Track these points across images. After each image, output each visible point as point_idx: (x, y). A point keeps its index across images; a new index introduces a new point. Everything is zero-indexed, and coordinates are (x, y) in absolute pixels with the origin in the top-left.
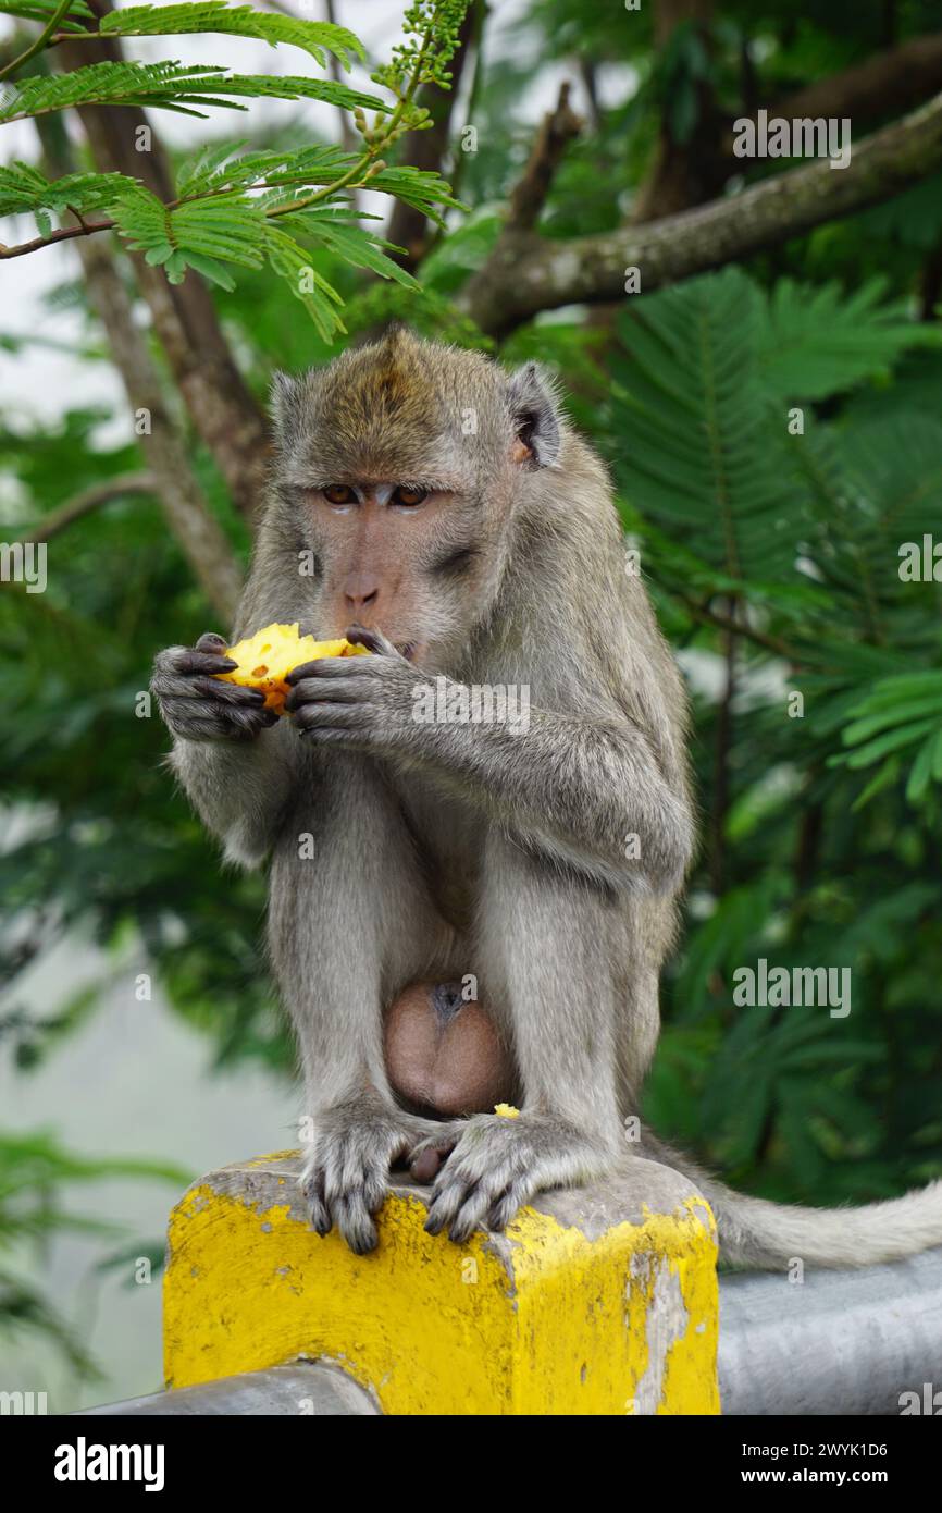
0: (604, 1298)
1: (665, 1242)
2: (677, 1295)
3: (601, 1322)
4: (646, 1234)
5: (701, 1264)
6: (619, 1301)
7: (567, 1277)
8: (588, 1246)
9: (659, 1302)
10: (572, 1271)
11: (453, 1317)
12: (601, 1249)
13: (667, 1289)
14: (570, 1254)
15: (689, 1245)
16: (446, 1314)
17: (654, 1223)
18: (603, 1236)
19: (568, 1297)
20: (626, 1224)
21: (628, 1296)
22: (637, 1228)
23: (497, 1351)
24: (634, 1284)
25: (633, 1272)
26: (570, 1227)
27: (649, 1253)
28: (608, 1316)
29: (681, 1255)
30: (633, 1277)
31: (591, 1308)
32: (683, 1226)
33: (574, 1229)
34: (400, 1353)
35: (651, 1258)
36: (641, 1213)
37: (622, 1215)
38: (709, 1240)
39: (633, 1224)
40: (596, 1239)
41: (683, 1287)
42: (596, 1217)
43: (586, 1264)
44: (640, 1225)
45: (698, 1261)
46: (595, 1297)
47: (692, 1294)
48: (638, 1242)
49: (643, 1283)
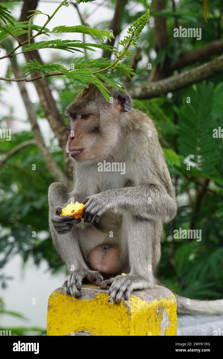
0: (151, 317)
1: (165, 304)
2: (167, 317)
3: (150, 323)
4: (161, 302)
5: (173, 310)
6: (154, 318)
7: (143, 312)
8: (147, 305)
9: (163, 319)
10: (144, 310)
11: (116, 321)
12: (150, 306)
13: (165, 316)
14: (143, 306)
15: (170, 305)
16: (115, 320)
17: (162, 300)
18: (151, 303)
19: (143, 317)
20: (156, 300)
21: (157, 317)
22: (159, 301)
23: (127, 329)
24: (158, 314)
25: (158, 311)
26: (143, 300)
27: (161, 307)
28: (152, 321)
29: (168, 308)
30: (158, 312)
31: (148, 319)
32: (169, 301)
33: (144, 301)
34: (104, 330)
35: (162, 308)
36: (160, 297)
37: (155, 298)
38: (175, 305)
39: (158, 300)
40: (149, 303)
41: (169, 315)
42: (149, 298)
43: (147, 309)
44: (159, 300)
45: (172, 309)
46: (149, 317)
47: (171, 317)
48: (159, 304)
49: (160, 314)
